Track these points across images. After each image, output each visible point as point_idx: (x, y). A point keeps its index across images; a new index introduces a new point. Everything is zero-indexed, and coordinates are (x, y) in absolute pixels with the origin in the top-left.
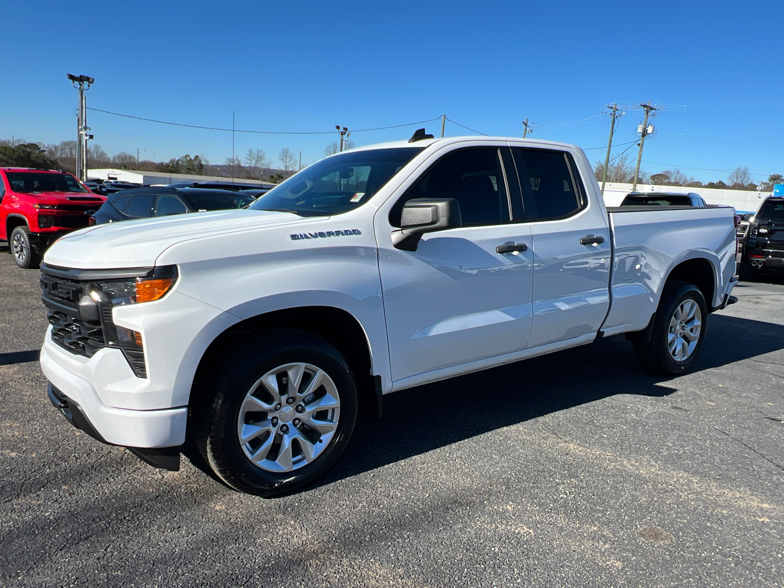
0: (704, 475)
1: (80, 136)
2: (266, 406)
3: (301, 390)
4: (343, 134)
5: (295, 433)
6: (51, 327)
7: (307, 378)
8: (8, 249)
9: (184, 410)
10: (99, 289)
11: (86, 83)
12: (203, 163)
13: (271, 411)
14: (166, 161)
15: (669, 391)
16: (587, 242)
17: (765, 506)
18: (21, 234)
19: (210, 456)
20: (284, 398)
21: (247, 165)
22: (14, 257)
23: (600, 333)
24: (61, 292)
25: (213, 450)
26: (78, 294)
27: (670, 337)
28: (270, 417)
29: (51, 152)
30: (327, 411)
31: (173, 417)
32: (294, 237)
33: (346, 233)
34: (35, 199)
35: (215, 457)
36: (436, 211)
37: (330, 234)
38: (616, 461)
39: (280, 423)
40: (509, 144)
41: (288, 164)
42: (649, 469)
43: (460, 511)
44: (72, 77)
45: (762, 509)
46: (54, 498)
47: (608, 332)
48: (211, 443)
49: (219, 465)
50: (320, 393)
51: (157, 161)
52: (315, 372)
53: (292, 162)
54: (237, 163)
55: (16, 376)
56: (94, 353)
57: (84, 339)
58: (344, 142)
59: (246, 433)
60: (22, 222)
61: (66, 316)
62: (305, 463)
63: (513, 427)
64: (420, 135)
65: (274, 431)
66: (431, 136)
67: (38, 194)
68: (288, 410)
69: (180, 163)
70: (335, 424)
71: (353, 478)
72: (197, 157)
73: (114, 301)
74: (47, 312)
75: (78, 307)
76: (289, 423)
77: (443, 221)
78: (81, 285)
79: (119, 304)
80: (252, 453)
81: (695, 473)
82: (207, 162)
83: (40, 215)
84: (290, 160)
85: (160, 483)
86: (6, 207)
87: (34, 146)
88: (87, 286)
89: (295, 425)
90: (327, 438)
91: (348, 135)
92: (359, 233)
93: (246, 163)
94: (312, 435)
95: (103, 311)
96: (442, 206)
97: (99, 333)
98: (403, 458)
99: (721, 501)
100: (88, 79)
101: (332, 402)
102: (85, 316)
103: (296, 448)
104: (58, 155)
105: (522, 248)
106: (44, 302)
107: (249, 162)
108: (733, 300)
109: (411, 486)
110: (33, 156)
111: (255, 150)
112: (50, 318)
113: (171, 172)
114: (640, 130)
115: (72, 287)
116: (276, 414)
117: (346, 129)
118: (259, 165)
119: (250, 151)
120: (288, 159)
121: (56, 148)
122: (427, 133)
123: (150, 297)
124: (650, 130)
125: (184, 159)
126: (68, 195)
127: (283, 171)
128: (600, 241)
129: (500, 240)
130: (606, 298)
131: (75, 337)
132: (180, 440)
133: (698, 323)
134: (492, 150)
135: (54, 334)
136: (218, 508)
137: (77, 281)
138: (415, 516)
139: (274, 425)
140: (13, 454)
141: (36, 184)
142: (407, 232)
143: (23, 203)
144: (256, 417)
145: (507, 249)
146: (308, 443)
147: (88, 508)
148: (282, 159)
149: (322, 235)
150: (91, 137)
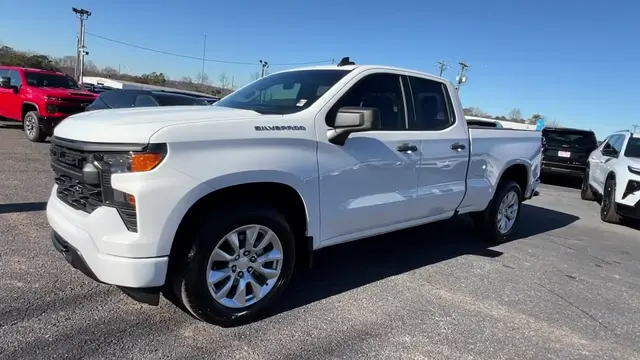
0: (537, 317)
1: (79, 52)
2: (228, 257)
3: (255, 246)
5: (248, 278)
6: (56, 186)
7: (260, 237)
8: (22, 127)
9: (166, 259)
10: (100, 159)
11: (85, 15)
12: (165, 78)
13: (232, 260)
14: (139, 75)
15: (498, 254)
16: (455, 147)
17: (583, 342)
18: (32, 117)
19: (183, 295)
20: (242, 251)
21: (196, 83)
22: (26, 134)
23: (456, 212)
24: (68, 159)
25: (186, 290)
26: (82, 162)
27: (499, 217)
28: (230, 266)
29: (57, 63)
30: (272, 262)
31: (157, 264)
32: (257, 128)
33: (295, 128)
34: (45, 92)
35: (188, 296)
36: (362, 116)
37: (283, 128)
38: (475, 305)
39: (238, 270)
40: (407, 74)
41: (224, 84)
42: (499, 312)
43: (371, 340)
44: (75, 10)
45: (582, 344)
46: (53, 322)
47: (461, 211)
48: (185, 285)
49: (190, 302)
50: (269, 248)
51: (133, 75)
52: (267, 233)
53: (227, 83)
54: (189, 80)
55: (24, 222)
56: (93, 210)
57: (86, 198)
59: (213, 277)
60: (33, 109)
61: (71, 179)
62: (255, 301)
63: (399, 276)
64: (346, 61)
65: (233, 276)
66: (353, 63)
67: (47, 88)
68: (244, 260)
69: (149, 77)
70: (278, 272)
71: (289, 313)
72: (161, 74)
73: (112, 170)
74: (54, 175)
75: (82, 173)
76: (245, 270)
77: (367, 124)
78: (86, 155)
79: (116, 172)
80: (216, 293)
81: (530, 315)
83: (48, 104)
85: (140, 312)
86: (22, 96)
87: (45, 57)
88: (91, 156)
89: (249, 272)
90: (271, 282)
91: (268, 67)
92: (304, 129)
93: (196, 81)
94: (261, 279)
95: (103, 177)
96: (367, 113)
97: (99, 194)
98: (325, 297)
99: (552, 337)
100: (87, 12)
101: (277, 255)
102: (88, 180)
103: (249, 289)
104: (61, 65)
105: (414, 149)
106: (53, 166)
107: (198, 80)
108: (536, 194)
109: (333, 320)
110: (43, 64)
111: (202, 73)
112: (57, 179)
114: (458, 79)
115: (78, 156)
116: (235, 263)
117: (266, 63)
118: (204, 83)
119: (199, 73)
121: (60, 60)
122: (350, 60)
123: (143, 168)
124: (464, 80)
125: (152, 75)
126: (69, 91)
127: (221, 88)
128: (463, 147)
129: (399, 142)
130: (463, 188)
131: (77, 197)
132: (161, 282)
133: (516, 207)
134: (395, 77)
135: (59, 192)
136: (186, 334)
137: (83, 152)
138: (339, 345)
139: (234, 271)
140: (20, 284)
141: (45, 82)
142: (339, 131)
143: (35, 94)
144: (220, 265)
145: (404, 149)
146: (258, 285)
147: (81, 331)
148: (221, 81)
149: (278, 128)
150: (87, 53)
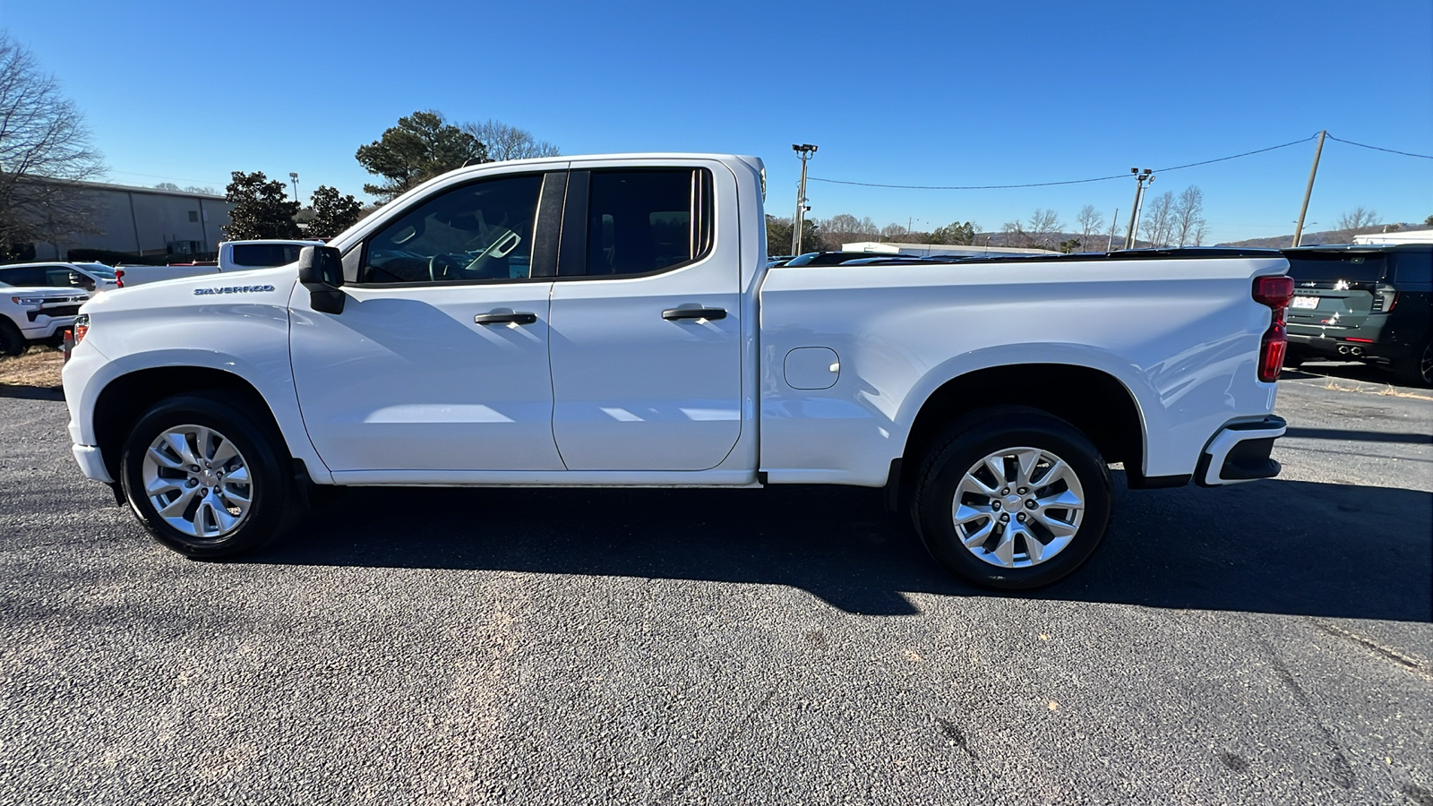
4: (1141, 179)
11: (810, 151)
12: (975, 231)
14: (932, 232)
21: (1031, 231)
28: (189, 478)
29: (824, 228)
32: (198, 292)
33: (256, 289)
37: (235, 290)
41: (1089, 227)
44: (796, 148)
53: (1095, 224)
54: (1017, 228)
58: (1142, 190)
69: (948, 231)
72: (968, 223)
82: (979, 230)
84: (1093, 222)
89: (216, 492)
91: (1151, 180)
92: (272, 289)
93: (1030, 228)
100: (811, 147)
107: (1035, 226)
111: (1044, 212)
113: (936, 243)
117: (1148, 172)
118: (1047, 229)
119: (1038, 213)
120: (1091, 219)
121: (829, 223)
125: (952, 228)
127: (1080, 235)
139: (193, 485)
145: (497, 319)
148: (1081, 221)
149: (228, 290)
150: (809, 209)
